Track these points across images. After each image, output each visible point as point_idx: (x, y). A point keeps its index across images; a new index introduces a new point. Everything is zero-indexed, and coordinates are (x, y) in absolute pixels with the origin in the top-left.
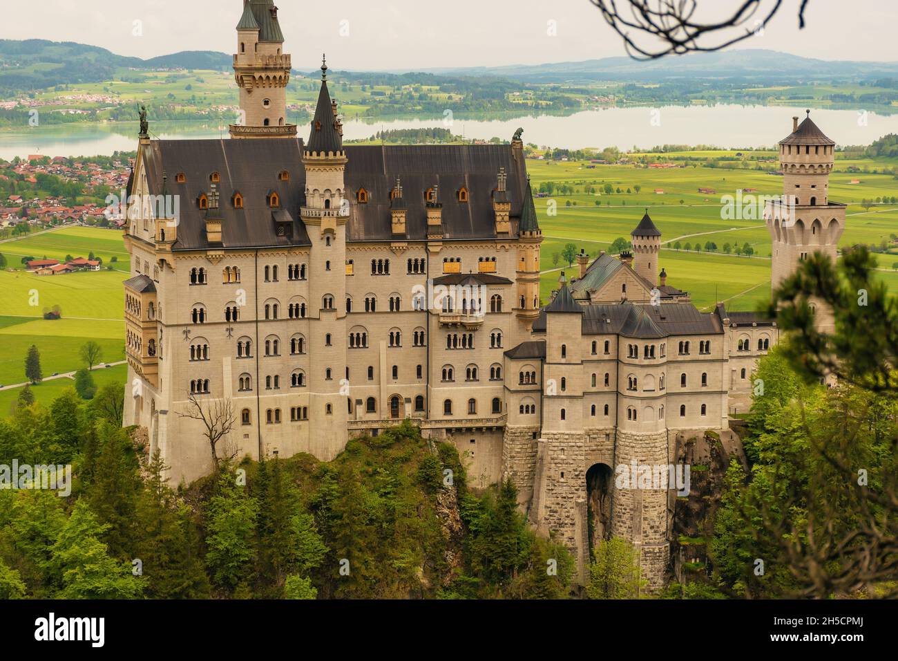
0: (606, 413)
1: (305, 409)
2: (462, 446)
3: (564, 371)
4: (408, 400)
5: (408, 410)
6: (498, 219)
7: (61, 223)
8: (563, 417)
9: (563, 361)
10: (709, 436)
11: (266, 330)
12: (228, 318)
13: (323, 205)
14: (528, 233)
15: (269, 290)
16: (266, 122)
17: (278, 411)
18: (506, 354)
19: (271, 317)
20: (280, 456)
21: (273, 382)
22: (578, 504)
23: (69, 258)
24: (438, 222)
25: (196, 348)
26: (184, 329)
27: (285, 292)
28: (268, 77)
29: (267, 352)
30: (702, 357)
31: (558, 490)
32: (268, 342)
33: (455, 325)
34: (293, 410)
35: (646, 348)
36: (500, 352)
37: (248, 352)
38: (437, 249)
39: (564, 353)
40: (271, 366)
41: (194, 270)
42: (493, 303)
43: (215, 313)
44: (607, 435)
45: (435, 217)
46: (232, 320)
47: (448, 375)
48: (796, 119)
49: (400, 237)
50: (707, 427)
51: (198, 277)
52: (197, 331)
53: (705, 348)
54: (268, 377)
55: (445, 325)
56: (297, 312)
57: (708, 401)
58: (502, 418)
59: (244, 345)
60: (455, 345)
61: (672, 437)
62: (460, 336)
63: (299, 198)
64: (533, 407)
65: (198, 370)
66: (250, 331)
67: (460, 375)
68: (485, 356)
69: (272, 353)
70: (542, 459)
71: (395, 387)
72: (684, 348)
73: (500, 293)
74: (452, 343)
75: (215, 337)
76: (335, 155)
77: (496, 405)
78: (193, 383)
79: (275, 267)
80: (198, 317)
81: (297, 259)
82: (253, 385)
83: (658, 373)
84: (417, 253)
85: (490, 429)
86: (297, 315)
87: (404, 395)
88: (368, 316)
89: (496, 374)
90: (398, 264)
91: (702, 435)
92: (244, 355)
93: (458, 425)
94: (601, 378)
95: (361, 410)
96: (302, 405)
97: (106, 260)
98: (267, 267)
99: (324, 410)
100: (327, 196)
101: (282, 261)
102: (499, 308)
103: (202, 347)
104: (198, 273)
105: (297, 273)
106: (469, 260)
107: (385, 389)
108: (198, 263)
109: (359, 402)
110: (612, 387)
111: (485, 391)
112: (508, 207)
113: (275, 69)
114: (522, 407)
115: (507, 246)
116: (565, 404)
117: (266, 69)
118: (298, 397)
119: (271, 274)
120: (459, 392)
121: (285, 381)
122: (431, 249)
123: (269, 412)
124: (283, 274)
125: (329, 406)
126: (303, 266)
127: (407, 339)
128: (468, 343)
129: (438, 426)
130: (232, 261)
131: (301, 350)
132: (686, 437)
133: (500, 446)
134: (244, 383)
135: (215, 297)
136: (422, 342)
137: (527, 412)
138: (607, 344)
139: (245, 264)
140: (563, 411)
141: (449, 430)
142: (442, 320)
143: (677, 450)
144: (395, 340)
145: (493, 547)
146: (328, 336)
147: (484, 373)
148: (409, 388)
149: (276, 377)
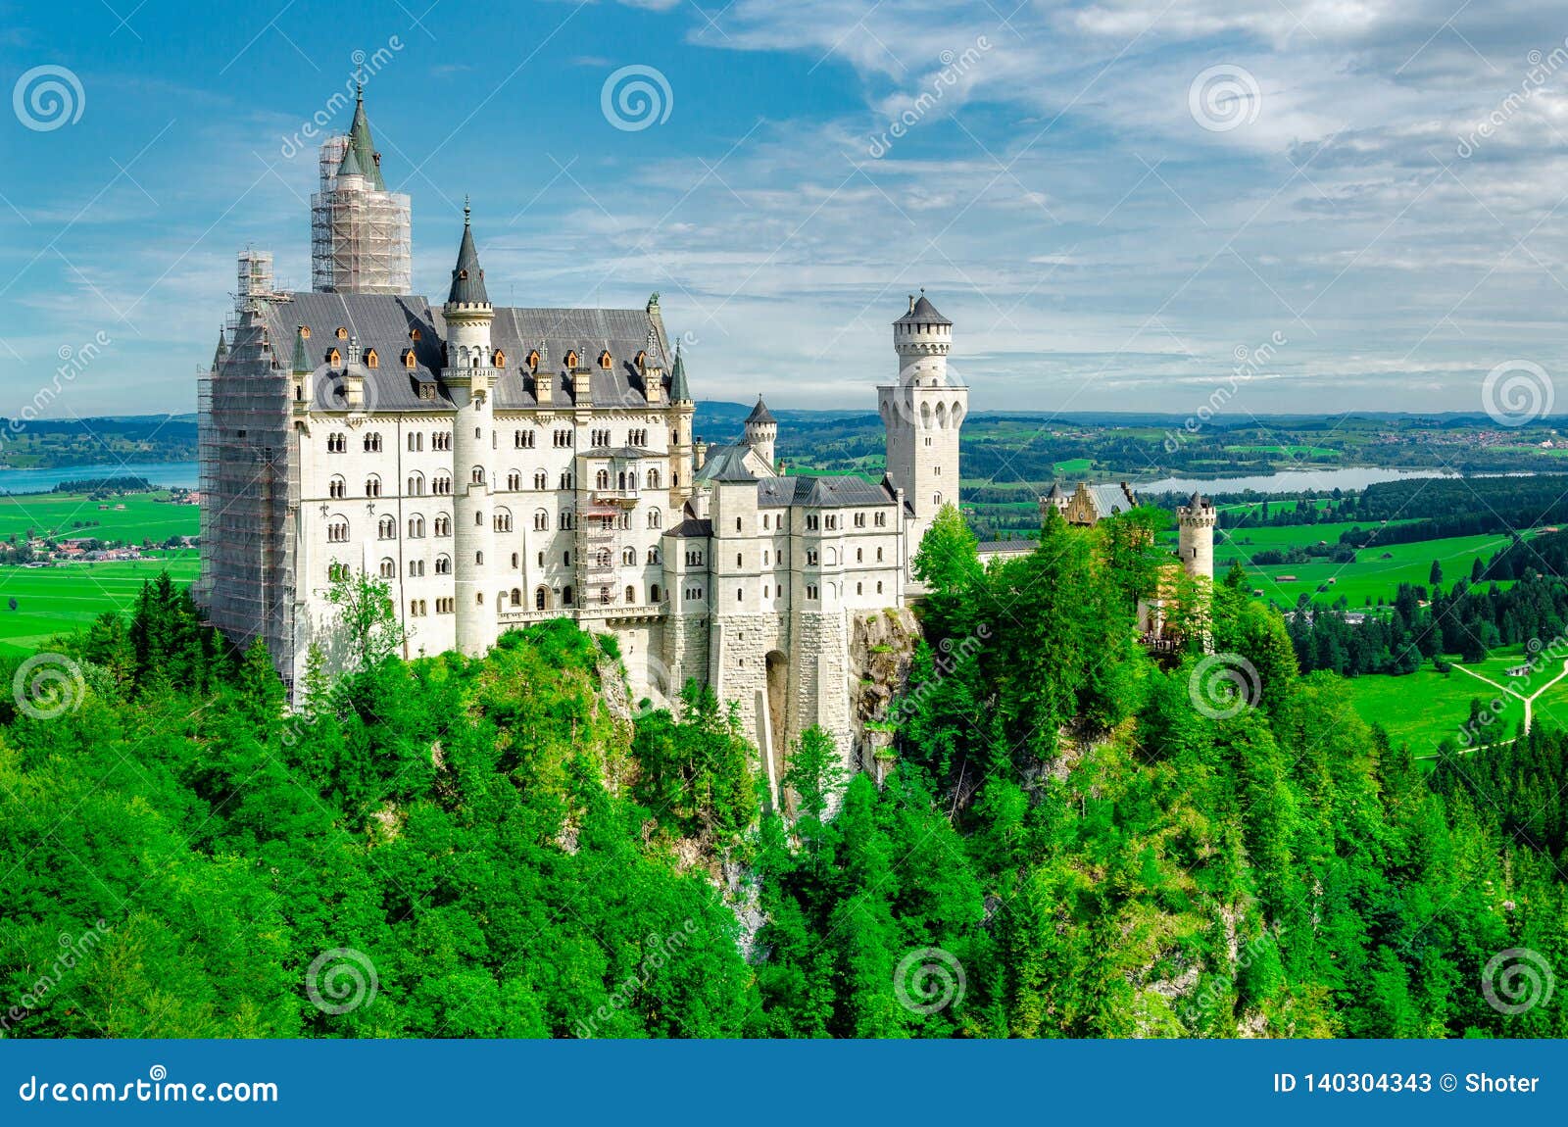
0: (780, 595)
1: (451, 600)
2: (622, 638)
3: (740, 546)
4: (555, 592)
5: (556, 602)
6: (649, 386)
8: (740, 598)
9: (739, 535)
10: (890, 616)
11: (411, 507)
12: (368, 493)
13: (469, 364)
14: (682, 401)
15: (413, 462)
17: (422, 602)
18: (665, 534)
19: (415, 492)
20: (427, 655)
21: (417, 568)
22: (758, 694)
24: (586, 389)
25: (334, 527)
26: (321, 504)
27: (429, 464)
29: (410, 535)
30: (878, 530)
31: (737, 680)
32: (411, 521)
33: (612, 501)
34: (438, 602)
35: (827, 517)
36: (658, 533)
37: (390, 533)
38: (586, 419)
39: (739, 527)
40: (414, 550)
41: (332, 435)
42: (649, 478)
43: (355, 488)
44: (782, 619)
45: (583, 383)
46: (373, 496)
47: (602, 560)
49: (546, 405)
50: (884, 606)
51: (336, 444)
52: (335, 506)
53: (880, 520)
54: (412, 563)
55: (601, 502)
56: (441, 487)
57: (884, 578)
58: (662, 607)
61: (851, 618)
62: (616, 514)
63: (440, 356)
64: (700, 591)
65: (337, 554)
66: (392, 507)
67: (616, 559)
68: (642, 538)
69: (415, 534)
70: (717, 645)
71: (542, 577)
72: (859, 521)
73: (657, 466)
75: (355, 514)
77: (656, 592)
78: (331, 568)
79: (419, 435)
80: (337, 490)
81: (441, 427)
82: (396, 571)
83: (838, 545)
84: (564, 424)
85: (649, 619)
86: (441, 491)
87: (551, 586)
88: (511, 495)
89: (653, 558)
90: (544, 435)
91: (880, 614)
92: (386, 536)
93: (619, 615)
94: (774, 556)
95: (507, 601)
96: (448, 595)
98: (410, 435)
99: (475, 599)
100: (476, 353)
101: (429, 427)
102: (655, 484)
103: (341, 526)
105: (441, 442)
106: (618, 431)
107: (530, 579)
108: (337, 427)
109: (503, 594)
110: (785, 565)
111: (642, 577)
112: (658, 374)
114: (688, 591)
115: (658, 417)
116: (743, 583)
118: (443, 586)
119: (415, 442)
121: (429, 567)
122: (580, 419)
123: (414, 603)
124: (427, 443)
125: (480, 596)
126: (448, 435)
127: (553, 521)
128: (624, 522)
129: (597, 615)
130: (372, 426)
131: (444, 532)
132: (865, 617)
133: (662, 637)
134: (387, 569)
135: (354, 468)
136: (569, 525)
137: (694, 596)
138: (779, 517)
139: (386, 429)
140: (740, 591)
141: (608, 621)
142: (597, 496)
143: (857, 630)
144: (540, 522)
146: (478, 515)
147: (641, 557)
148: (556, 577)
149: (421, 563)
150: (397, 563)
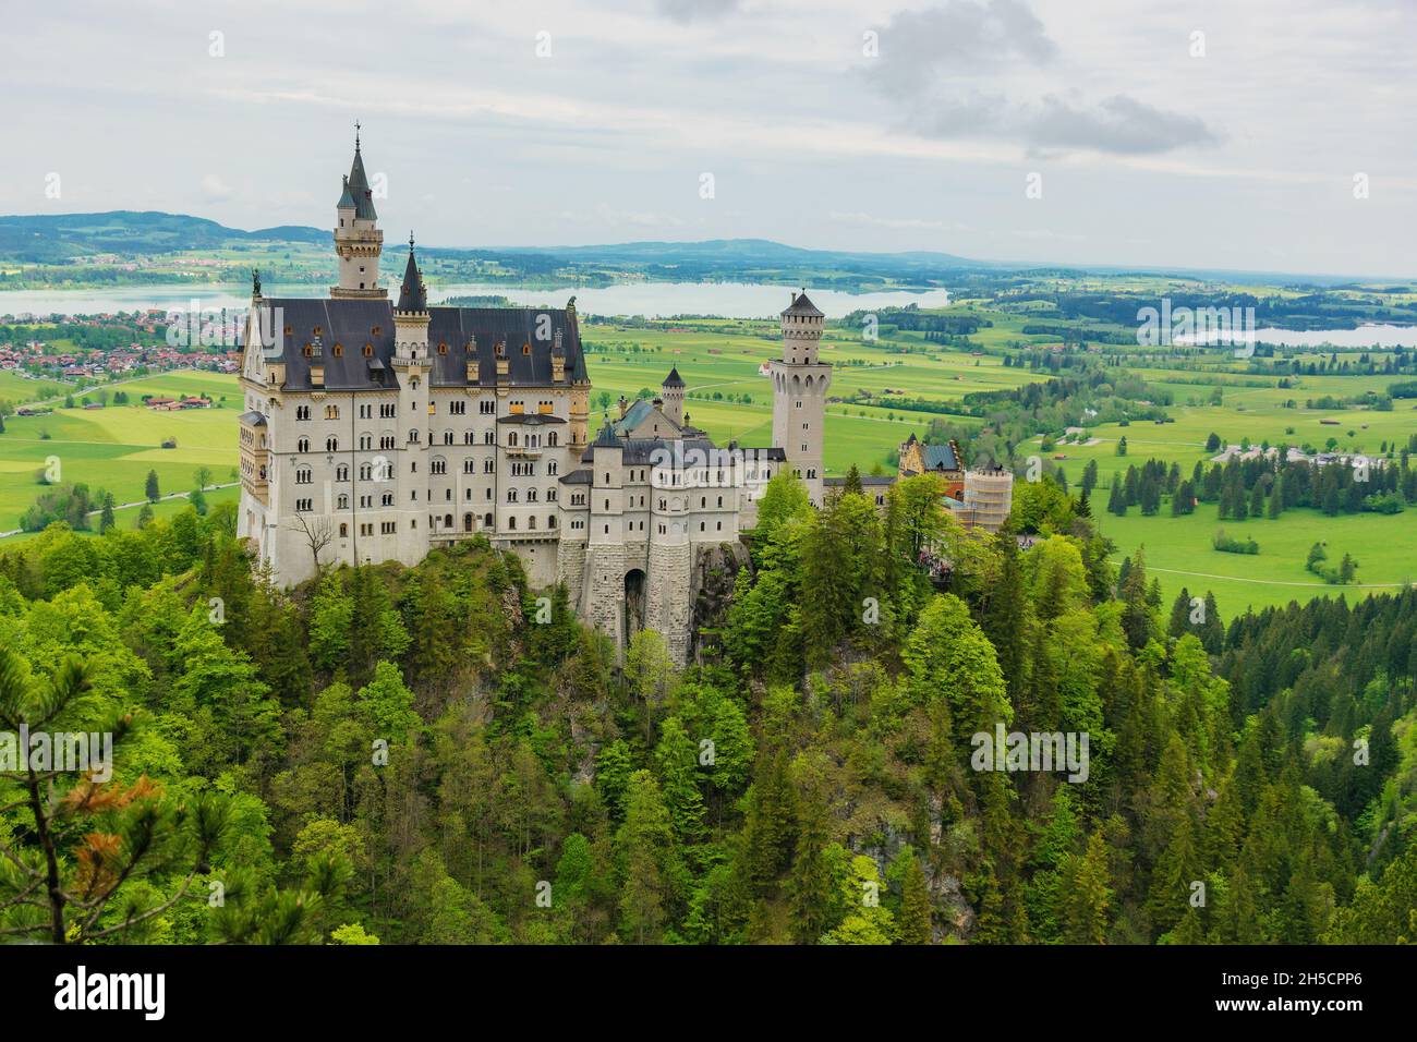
0: (641, 528)
1: (393, 524)
2: (524, 554)
3: (608, 494)
4: (480, 517)
5: (479, 525)
6: (555, 370)
7: (176, 367)
8: (607, 531)
9: (607, 486)
10: (723, 548)
11: (361, 458)
12: (329, 448)
13: (410, 355)
14: (579, 382)
15: (363, 426)
16: (362, 285)
17: (370, 526)
18: (560, 480)
19: (366, 448)
20: (372, 563)
21: (366, 502)
22: (618, 602)
23: (183, 397)
24: (506, 372)
25: (301, 472)
26: (291, 456)
27: (377, 427)
28: (363, 248)
29: (362, 477)
31: (602, 590)
32: (362, 469)
33: (519, 456)
34: (383, 524)
36: (556, 478)
37: (345, 477)
38: (506, 394)
39: (607, 480)
40: (365, 488)
41: (300, 408)
42: (550, 439)
43: (317, 444)
44: (642, 546)
45: (503, 367)
46: (332, 450)
47: (512, 497)
48: (794, 295)
49: (474, 383)
50: (721, 540)
51: (303, 414)
52: (302, 458)
54: (363, 498)
55: (511, 456)
56: (388, 444)
57: (723, 519)
58: (557, 532)
59: (342, 471)
60: (519, 472)
61: (694, 548)
62: (523, 465)
63: (389, 350)
64: (582, 523)
65: (303, 492)
66: (347, 459)
67: (522, 496)
68: (543, 481)
69: (366, 477)
70: (589, 565)
71: (469, 507)
73: (556, 430)
74: (516, 470)
75: (318, 463)
76: (420, 314)
77: (552, 521)
78: (298, 502)
79: (369, 406)
80: (303, 447)
81: (388, 400)
82: (349, 504)
83: (683, 496)
84: (488, 397)
85: (546, 541)
86: (387, 446)
87: (476, 513)
88: (447, 447)
89: (551, 496)
90: (473, 406)
91: (718, 546)
92: (342, 479)
93: (521, 538)
94: (637, 500)
95: (440, 525)
96: (391, 521)
97: (216, 399)
98: (362, 407)
99: (410, 524)
100: (414, 348)
101: (375, 401)
102: (555, 443)
103: (307, 472)
104: (303, 410)
105: (387, 411)
106: (531, 403)
107: (459, 509)
108: (304, 401)
109: (439, 518)
110: (646, 507)
111: (542, 510)
112: (563, 360)
113: (370, 241)
114: (573, 523)
115: (562, 392)
116: (608, 521)
117: (362, 241)
118: (388, 513)
119: (366, 412)
120: (522, 511)
121: (377, 500)
122: (500, 393)
123: (363, 526)
124: (376, 412)
125: (414, 522)
126: (393, 406)
127: (479, 467)
128: (529, 471)
129: (504, 538)
130: (333, 401)
131: (390, 475)
132: (705, 549)
133: (555, 555)
134: (342, 502)
135: (318, 430)
136: (491, 469)
137: (577, 527)
138: (642, 472)
139: (343, 403)
140: (607, 527)
141: (513, 542)
142: (508, 452)
143: (698, 558)
144: (469, 467)
145: (548, 637)
146: (414, 464)
147: (542, 495)
148: (480, 507)
149: (370, 497)
150: (351, 497)
